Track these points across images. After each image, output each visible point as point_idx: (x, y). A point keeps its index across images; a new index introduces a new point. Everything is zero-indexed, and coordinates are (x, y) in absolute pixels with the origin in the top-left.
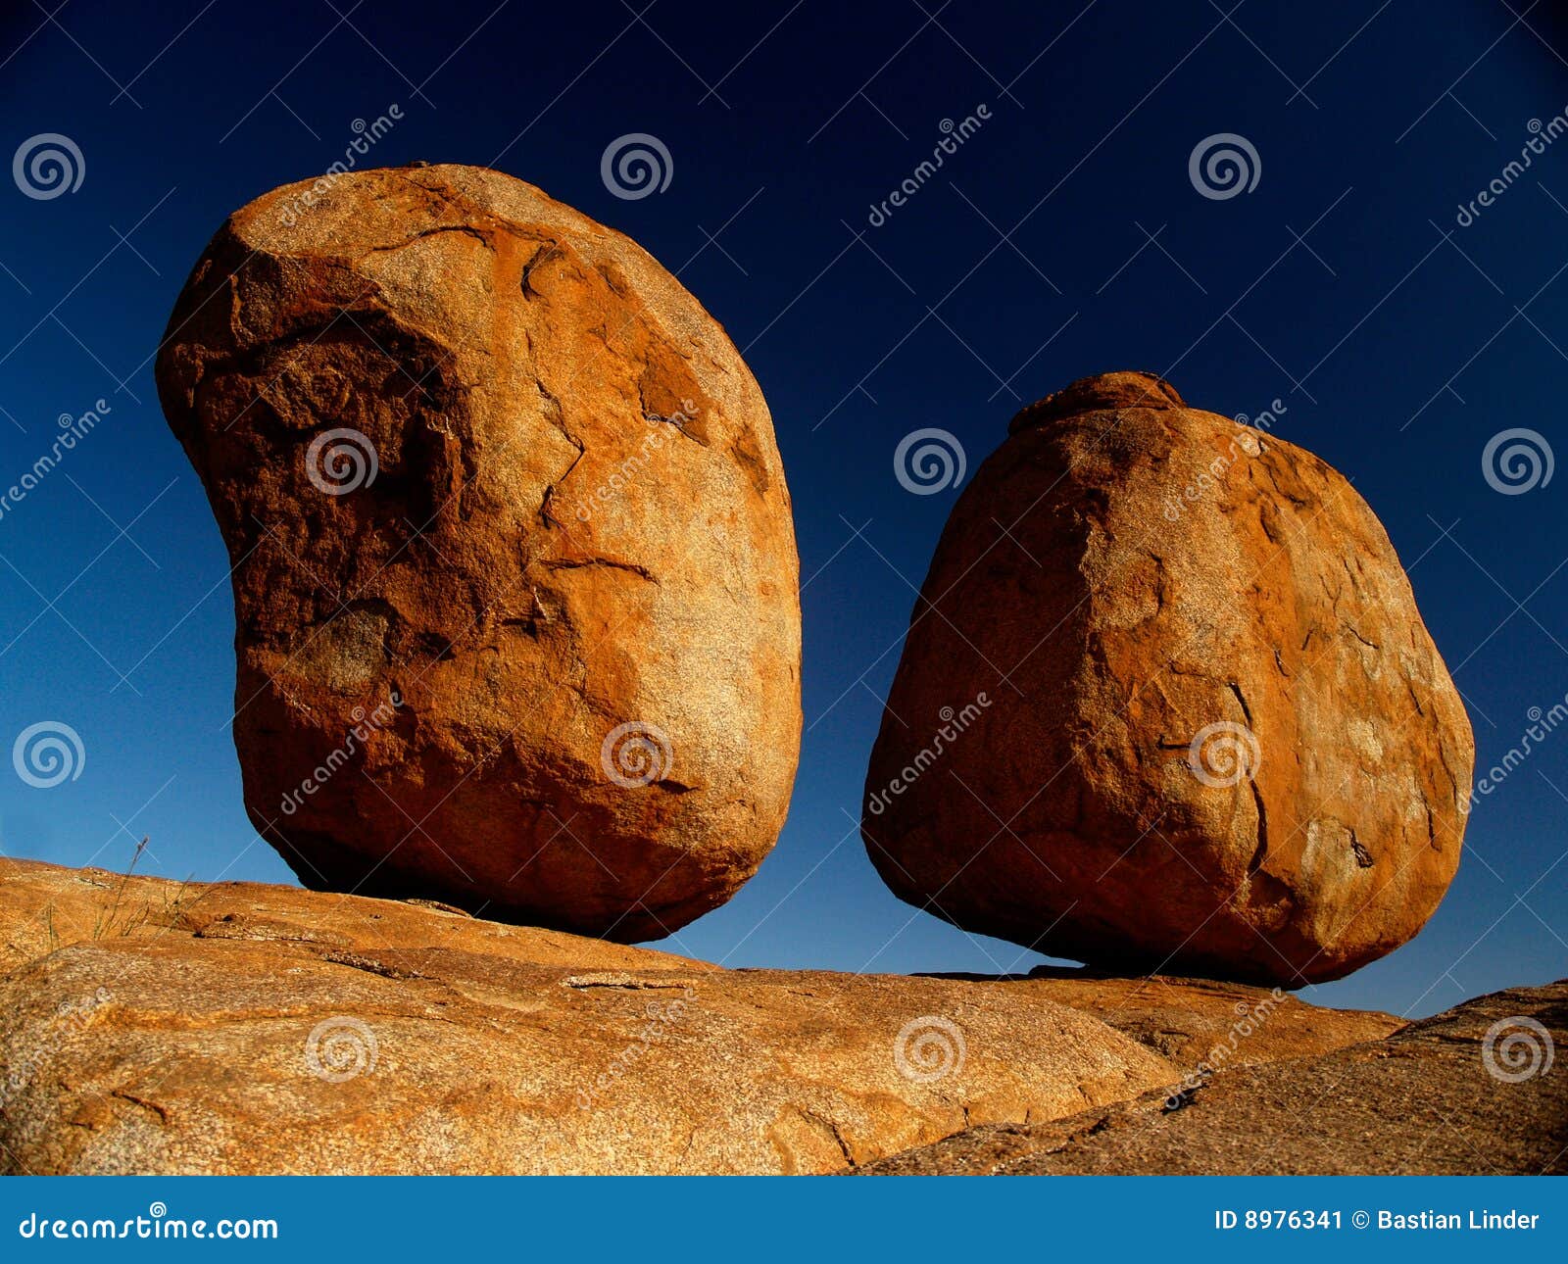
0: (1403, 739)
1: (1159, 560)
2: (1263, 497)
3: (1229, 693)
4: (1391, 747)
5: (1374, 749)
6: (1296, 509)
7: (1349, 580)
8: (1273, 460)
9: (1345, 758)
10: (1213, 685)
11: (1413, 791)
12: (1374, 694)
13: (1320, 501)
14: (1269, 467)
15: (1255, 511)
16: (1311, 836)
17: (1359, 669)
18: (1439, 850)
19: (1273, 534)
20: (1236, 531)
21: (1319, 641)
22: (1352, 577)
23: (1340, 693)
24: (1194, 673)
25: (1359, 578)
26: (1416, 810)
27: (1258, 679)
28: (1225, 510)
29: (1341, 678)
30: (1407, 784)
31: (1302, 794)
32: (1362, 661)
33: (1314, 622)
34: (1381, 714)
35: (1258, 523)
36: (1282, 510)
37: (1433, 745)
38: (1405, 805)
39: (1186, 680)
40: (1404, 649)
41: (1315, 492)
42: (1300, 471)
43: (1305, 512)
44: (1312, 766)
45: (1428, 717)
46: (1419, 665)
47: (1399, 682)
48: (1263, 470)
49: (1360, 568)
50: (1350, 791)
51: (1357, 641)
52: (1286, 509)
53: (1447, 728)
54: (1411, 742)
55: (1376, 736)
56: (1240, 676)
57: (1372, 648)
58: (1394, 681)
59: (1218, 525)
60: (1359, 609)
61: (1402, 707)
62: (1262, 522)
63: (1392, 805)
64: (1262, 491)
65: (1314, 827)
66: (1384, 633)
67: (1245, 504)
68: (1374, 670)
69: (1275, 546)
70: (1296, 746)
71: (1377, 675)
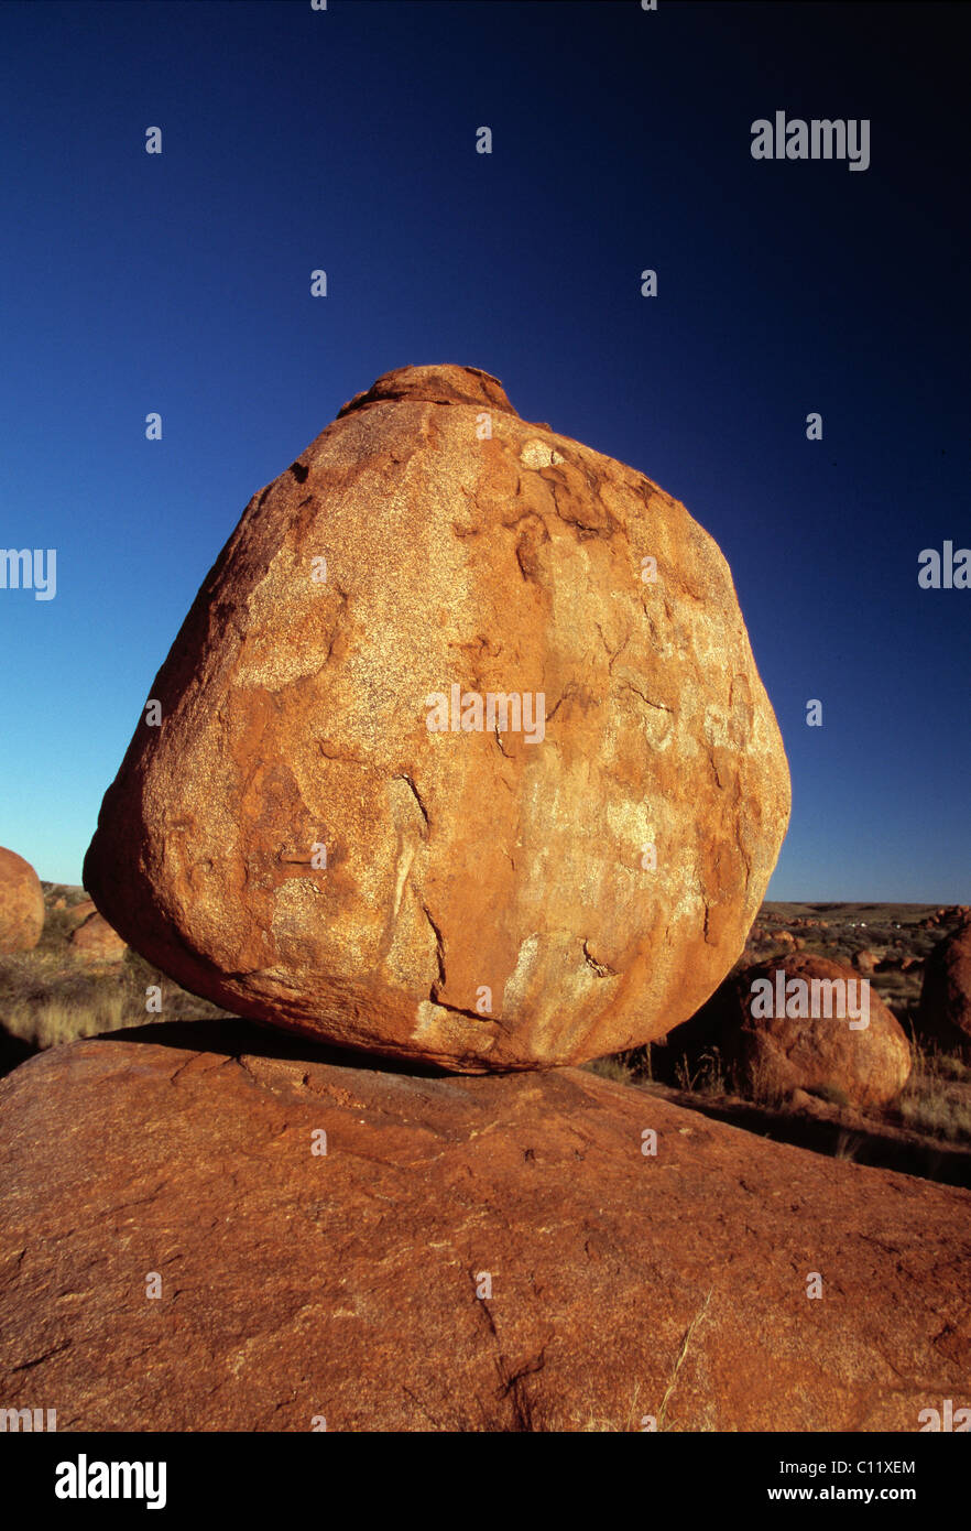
0: (689, 821)
1: (345, 596)
2: (530, 521)
3: (398, 790)
4: (668, 833)
5: (644, 838)
6: (579, 541)
7: (645, 627)
8: (563, 475)
9: (599, 851)
10: (376, 775)
11: (689, 883)
12: (656, 768)
13: (624, 531)
14: (553, 484)
15: (510, 539)
16: (524, 956)
17: (639, 738)
18: (715, 945)
19: (528, 567)
20: (472, 563)
21: (576, 707)
22: (652, 627)
23: (605, 773)
24: (351, 757)
25: (663, 626)
26: (690, 905)
27: (457, 765)
28: (461, 533)
29: (608, 752)
30: (687, 874)
31: (513, 906)
32: (645, 729)
33: (573, 683)
34: (661, 789)
35: (511, 554)
36: (556, 539)
37: (728, 823)
38: (674, 902)
39: (337, 767)
40: (713, 709)
41: (621, 518)
42: (605, 492)
43: (597, 543)
44: (537, 870)
45: (729, 790)
46: (731, 727)
47: (696, 750)
48: (543, 487)
49: (668, 614)
50: (596, 893)
51: (641, 704)
52: (562, 537)
53: (753, 801)
54: (697, 824)
55: (650, 820)
56: (419, 764)
57: (664, 712)
58: (689, 748)
59: (445, 553)
60: (652, 663)
61: (696, 783)
62: (517, 553)
63: (656, 903)
64: (531, 512)
65: (531, 944)
66: (687, 694)
67: (497, 528)
68: (661, 739)
69: (530, 586)
70: (512, 849)
71: (665, 745)
